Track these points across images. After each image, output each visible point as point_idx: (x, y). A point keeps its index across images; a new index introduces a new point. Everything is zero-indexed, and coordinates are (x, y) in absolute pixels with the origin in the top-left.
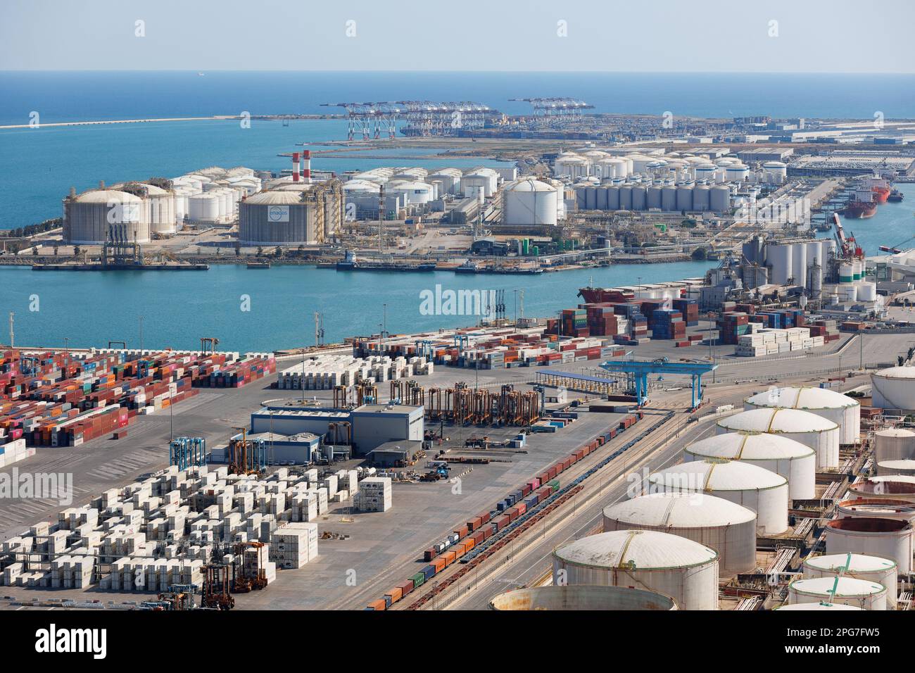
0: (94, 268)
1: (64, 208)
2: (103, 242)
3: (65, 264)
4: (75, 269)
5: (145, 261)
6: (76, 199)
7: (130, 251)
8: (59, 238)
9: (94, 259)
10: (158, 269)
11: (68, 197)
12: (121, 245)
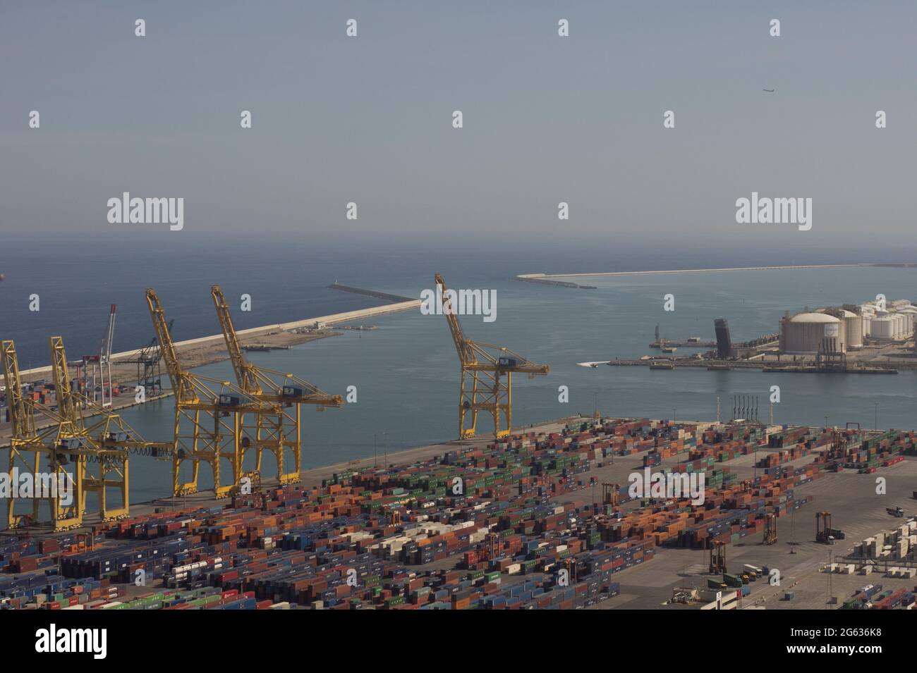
0: (810, 371)
1: (781, 326)
2: (817, 352)
3: (787, 368)
4: (796, 371)
5: (849, 367)
6: (790, 319)
7: (838, 358)
8: (776, 349)
9: (809, 365)
10: (859, 372)
11: (783, 318)
12: (831, 354)
